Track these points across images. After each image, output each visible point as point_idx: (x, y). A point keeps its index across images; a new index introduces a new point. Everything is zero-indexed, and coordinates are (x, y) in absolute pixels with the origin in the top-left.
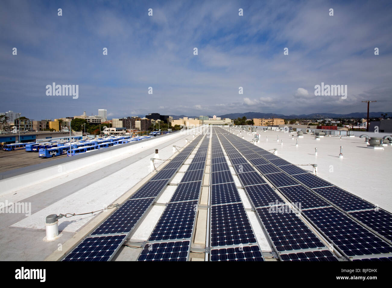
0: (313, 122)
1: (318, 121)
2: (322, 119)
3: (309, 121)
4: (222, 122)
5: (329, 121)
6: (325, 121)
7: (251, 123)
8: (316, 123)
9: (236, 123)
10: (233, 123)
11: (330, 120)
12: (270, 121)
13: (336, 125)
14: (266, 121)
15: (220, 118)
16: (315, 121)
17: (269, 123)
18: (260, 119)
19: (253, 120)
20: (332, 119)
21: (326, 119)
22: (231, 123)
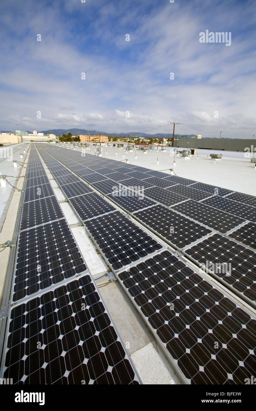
0: (130, 140)
1: (134, 139)
2: (137, 138)
3: (128, 139)
4: (46, 138)
5: (143, 140)
6: (140, 139)
7: (78, 139)
8: (133, 141)
9: (62, 140)
10: (58, 139)
11: (143, 138)
12: (96, 138)
13: (148, 143)
14: (92, 138)
15: (43, 133)
16: (132, 139)
17: (94, 140)
18: (86, 136)
19: (79, 137)
20: (144, 138)
21: (140, 138)
22: (56, 140)
